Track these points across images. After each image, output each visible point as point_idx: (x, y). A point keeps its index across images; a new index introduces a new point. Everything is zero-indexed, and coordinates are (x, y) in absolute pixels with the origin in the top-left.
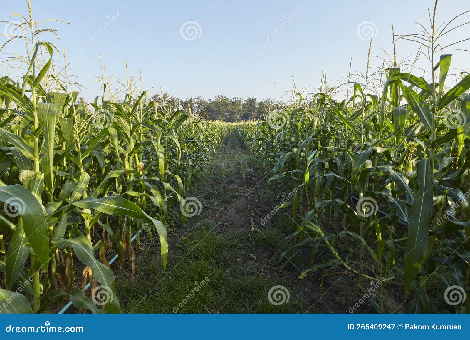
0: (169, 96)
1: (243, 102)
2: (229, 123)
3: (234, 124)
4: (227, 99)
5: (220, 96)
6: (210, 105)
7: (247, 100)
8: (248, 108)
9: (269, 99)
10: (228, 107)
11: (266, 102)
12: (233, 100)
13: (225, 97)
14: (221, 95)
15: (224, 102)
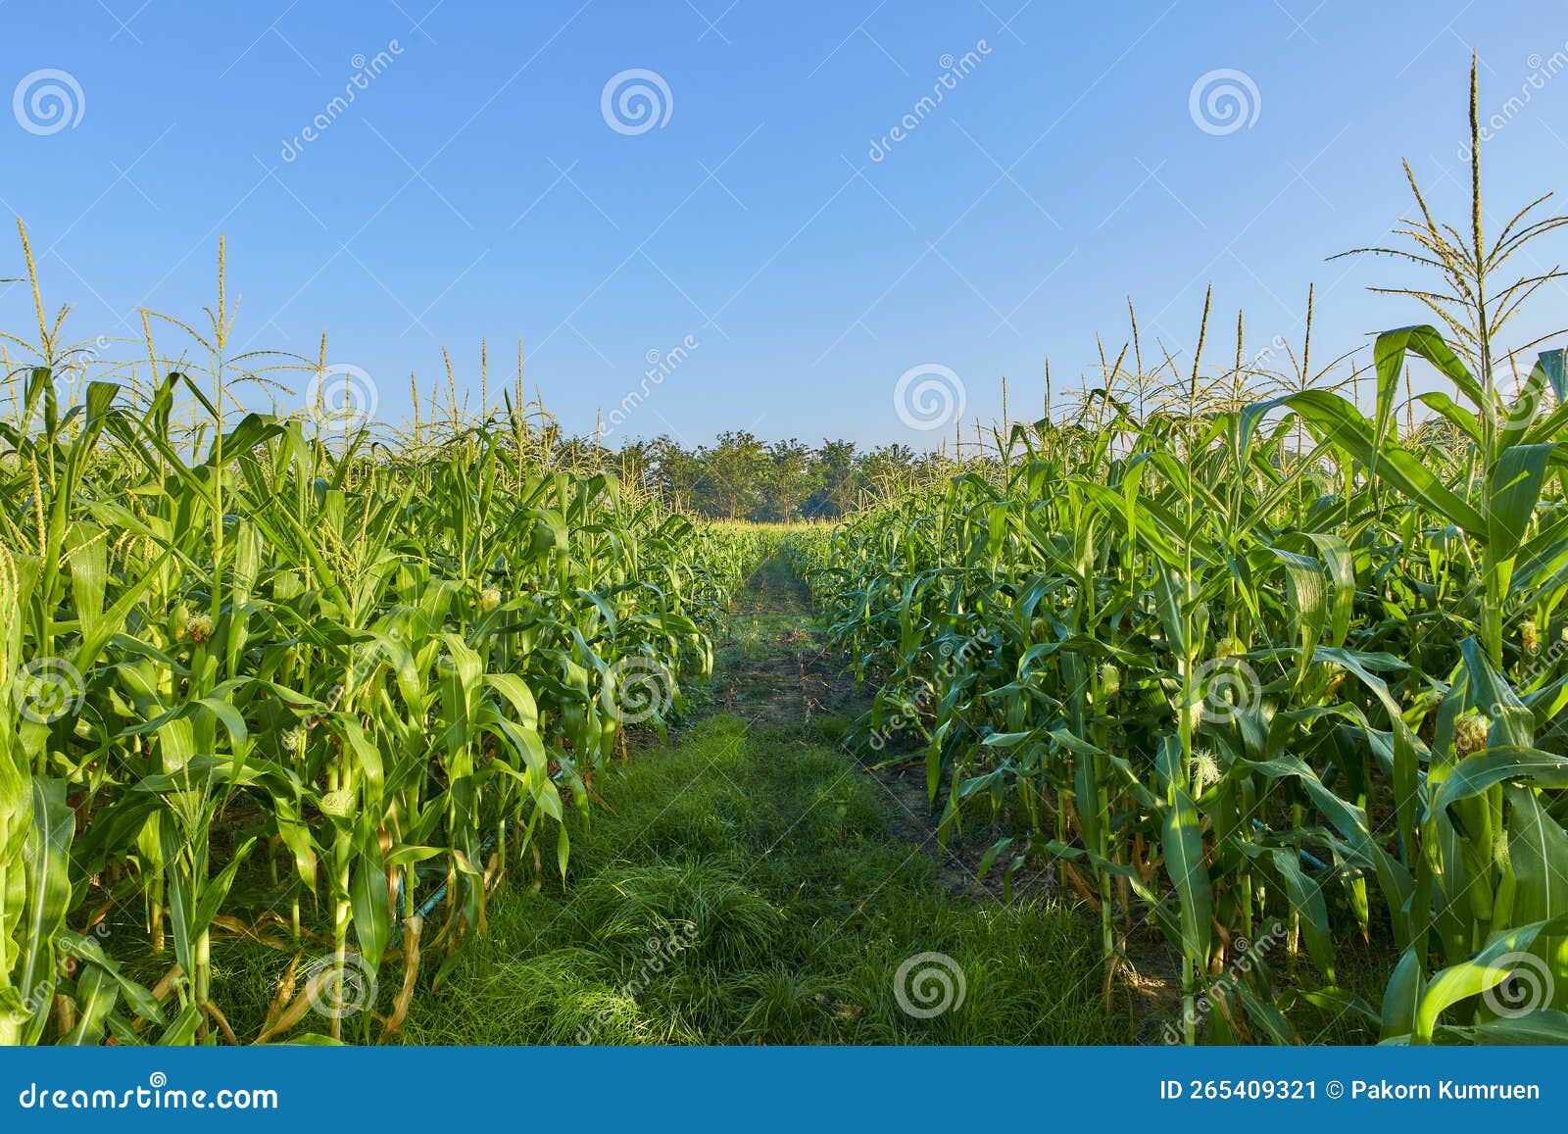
0: (566, 436)
1: (810, 456)
2: (763, 527)
3: (776, 530)
4: (758, 446)
5: (734, 436)
6: (702, 466)
7: (821, 449)
8: (826, 475)
9: (895, 446)
10: (760, 473)
11: (884, 456)
12: (776, 451)
13: (749, 437)
14: (736, 431)
15: (747, 458)
